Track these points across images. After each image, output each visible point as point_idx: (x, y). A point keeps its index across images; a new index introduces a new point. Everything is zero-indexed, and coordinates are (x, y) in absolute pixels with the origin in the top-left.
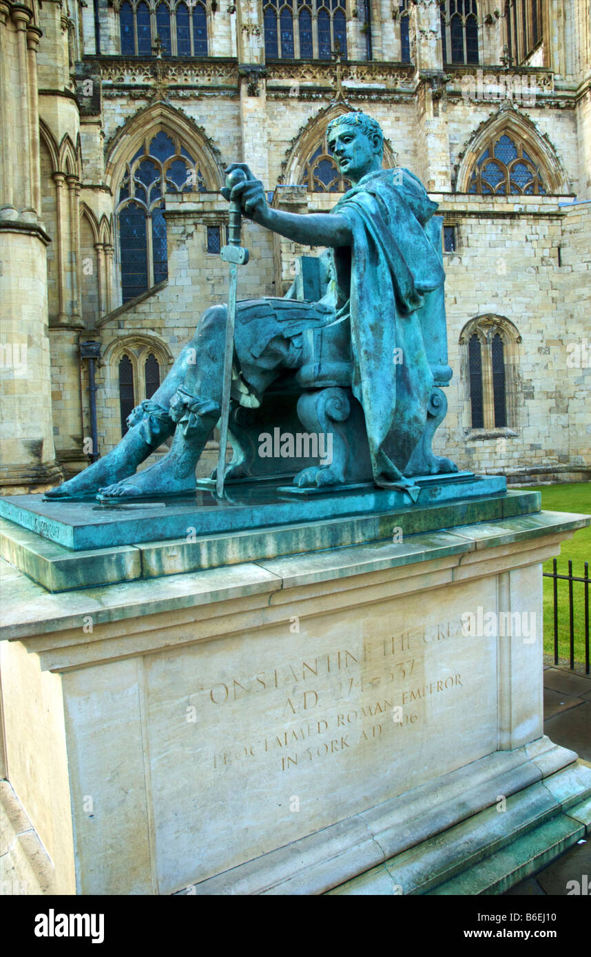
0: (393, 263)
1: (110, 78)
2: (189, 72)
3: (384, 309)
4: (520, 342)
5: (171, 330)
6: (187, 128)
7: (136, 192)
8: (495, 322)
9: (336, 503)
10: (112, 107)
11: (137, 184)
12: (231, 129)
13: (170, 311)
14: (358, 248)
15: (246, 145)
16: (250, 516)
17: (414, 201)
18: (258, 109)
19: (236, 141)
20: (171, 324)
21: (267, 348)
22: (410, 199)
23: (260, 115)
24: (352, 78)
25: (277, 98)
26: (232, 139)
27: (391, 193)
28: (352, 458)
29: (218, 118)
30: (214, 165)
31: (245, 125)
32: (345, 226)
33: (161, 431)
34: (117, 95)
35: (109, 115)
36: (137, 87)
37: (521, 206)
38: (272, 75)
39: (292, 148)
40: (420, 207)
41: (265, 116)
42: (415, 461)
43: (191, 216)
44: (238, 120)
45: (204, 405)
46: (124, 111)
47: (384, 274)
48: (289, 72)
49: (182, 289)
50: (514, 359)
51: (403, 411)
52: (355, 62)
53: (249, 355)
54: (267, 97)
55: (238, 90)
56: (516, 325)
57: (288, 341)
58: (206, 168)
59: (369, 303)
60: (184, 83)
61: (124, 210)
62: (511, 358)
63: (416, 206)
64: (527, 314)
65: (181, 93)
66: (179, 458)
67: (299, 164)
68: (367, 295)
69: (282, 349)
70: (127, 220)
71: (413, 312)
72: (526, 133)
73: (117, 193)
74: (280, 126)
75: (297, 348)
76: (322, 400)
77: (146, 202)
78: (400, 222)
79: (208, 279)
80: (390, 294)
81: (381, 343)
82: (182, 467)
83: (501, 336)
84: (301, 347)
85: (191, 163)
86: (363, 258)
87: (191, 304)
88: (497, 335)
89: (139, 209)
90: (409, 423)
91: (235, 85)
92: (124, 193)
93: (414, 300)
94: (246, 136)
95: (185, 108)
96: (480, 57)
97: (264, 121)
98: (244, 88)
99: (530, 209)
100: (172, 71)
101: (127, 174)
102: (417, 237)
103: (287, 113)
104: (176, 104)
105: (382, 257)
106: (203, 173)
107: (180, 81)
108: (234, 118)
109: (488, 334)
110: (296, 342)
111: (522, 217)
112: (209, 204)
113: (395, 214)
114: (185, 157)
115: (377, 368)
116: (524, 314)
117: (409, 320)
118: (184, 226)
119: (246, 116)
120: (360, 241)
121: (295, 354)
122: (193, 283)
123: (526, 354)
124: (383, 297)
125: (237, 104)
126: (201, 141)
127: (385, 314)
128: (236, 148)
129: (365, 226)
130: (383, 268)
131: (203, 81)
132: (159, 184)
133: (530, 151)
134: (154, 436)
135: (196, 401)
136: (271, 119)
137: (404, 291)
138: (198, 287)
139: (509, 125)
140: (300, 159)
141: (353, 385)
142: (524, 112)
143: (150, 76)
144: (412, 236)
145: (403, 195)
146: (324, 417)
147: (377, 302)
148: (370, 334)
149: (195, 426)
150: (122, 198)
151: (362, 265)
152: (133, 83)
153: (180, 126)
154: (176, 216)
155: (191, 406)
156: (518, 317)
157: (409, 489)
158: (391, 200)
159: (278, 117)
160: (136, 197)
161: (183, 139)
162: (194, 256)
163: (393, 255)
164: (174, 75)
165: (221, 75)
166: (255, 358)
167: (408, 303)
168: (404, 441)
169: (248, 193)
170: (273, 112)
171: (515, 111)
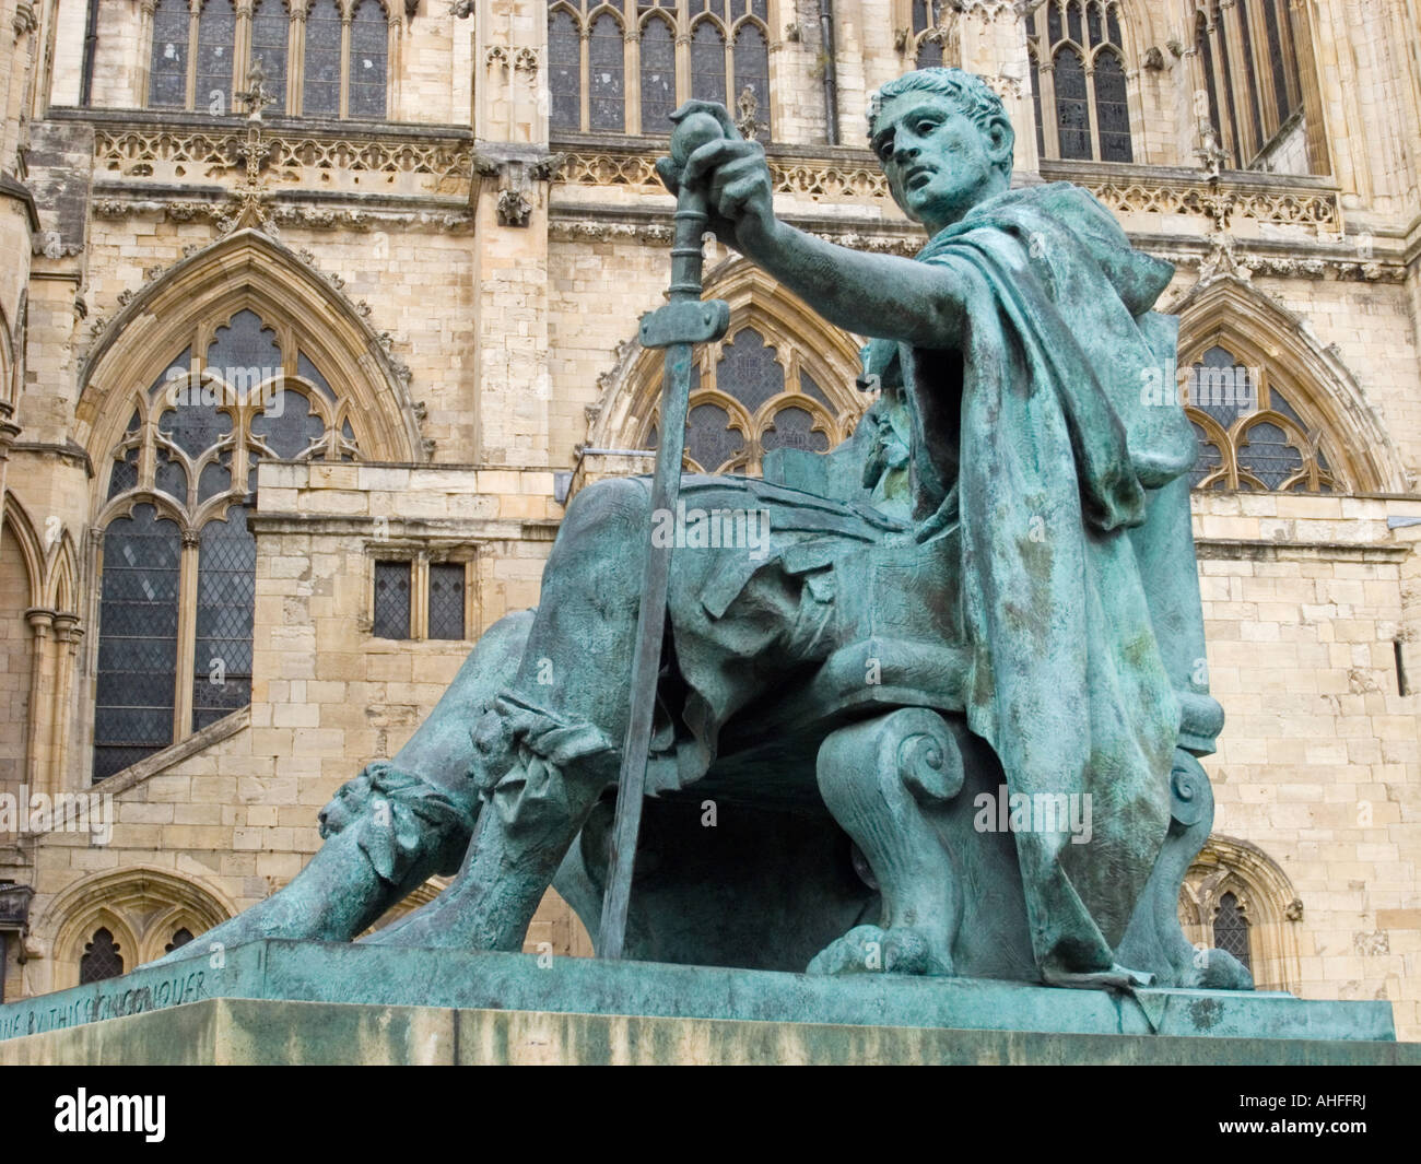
0: (1072, 392)
1: (114, 166)
2: (337, 157)
3: (1050, 505)
4: (1300, 918)
5: (248, 859)
6: (319, 303)
7: (160, 472)
8: (1220, 859)
9: (948, 996)
10: (112, 241)
11: (163, 452)
12: (447, 313)
13: (251, 801)
14: (984, 349)
15: (487, 355)
16: (725, 991)
17: (1113, 255)
18: (525, 261)
19: (458, 344)
20: (251, 842)
21: (743, 597)
22: (1102, 251)
23: (530, 276)
24: (787, 189)
25: (576, 234)
26: (446, 339)
27: (1057, 233)
28: (970, 911)
29: (409, 279)
30: (390, 407)
31: (485, 301)
32: (950, 290)
33: (421, 844)
34: (130, 210)
35: (101, 261)
36: (185, 192)
37: (1278, 525)
38: (564, 173)
39: (617, 369)
40: (1127, 270)
41: (543, 280)
42: (1137, 944)
43: (331, 529)
44: (467, 289)
45: (572, 734)
46: (145, 252)
47: (1048, 416)
48: (613, 168)
49: (292, 737)
50: (1283, 968)
51: (1110, 782)
52: (796, 147)
53: (697, 609)
54: (551, 231)
55: (470, 211)
56: (1282, 864)
57: (794, 584)
58: (367, 415)
59: (1014, 487)
60: (318, 186)
61: (121, 520)
62: (1275, 964)
63: (1116, 269)
64: (1314, 834)
65: (311, 211)
66: (487, 896)
67: (632, 411)
68: (1009, 465)
69: (780, 603)
70: (127, 551)
71: (1118, 530)
72: (1278, 342)
73: (105, 473)
74: (584, 309)
75: (821, 602)
76: (891, 739)
77: (185, 501)
78: (1082, 303)
79: (370, 713)
80: (1067, 467)
81: (1047, 592)
82: (491, 921)
83: (1241, 901)
84: (831, 602)
85: (325, 399)
86: (995, 374)
87: (314, 783)
88: (1230, 896)
89: (163, 519)
90: (1127, 816)
91: (461, 197)
92: (125, 471)
93: (1125, 496)
94: (489, 330)
95: (316, 251)
96: (1135, 151)
97: (540, 292)
98: (488, 206)
99: (1307, 533)
100: (287, 152)
101: (136, 422)
102: (1124, 343)
103: (606, 274)
104: (296, 243)
105: (1042, 374)
106: (357, 426)
107: (310, 179)
108: (454, 283)
109: (1200, 893)
110: (817, 585)
111: (1283, 554)
112: (384, 497)
113: (1067, 281)
114: (308, 382)
115: (1038, 651)
116: (1305, 834)
117: (1112, 552)
118: (309, 556)
119: (489, 277)
120: (986, 332)
121: (816, 617)
122: (325, 722)
123: (1318, 953)
124: (1047, 477)
125: (465, 244)
126: (357, 341)
127: (1054, 519)
128: (457, 362)
129: (998, 300)
130: (1046, 401)
131: (373, 182)
132: (226, 453)
133: (1289, 392)
134: (400, 857)
135: (549, 723)
136: (558, 287)
137: (1099, 467)
138: (338, 735)
139: (1228, 319)
140: (637, 398)
141: (971, 706)
142: (1268, 287)
143: (227, 164)
144: (1111, 339)
145: (1083, 238)
146: (896, 783)
147: (1034, 489)
148: (1019, 562)
149: (542, 794)
150: (115, 488)
151: (992, 390)
152: (177, 182)
153: (300, 299)
154: (287, 528)
155: (536, 736)
156: (1288, 844)
157: (1138, 991)
158: (1056, 246)
159: (580, 285)
160: (160, 486)
161: (308, 334)
162: (331, 644)
163: (1070, 371)
164: (292, 163)
165: (423, 170)
166: (712, 619)
167: (1108, 498)
168: (1113, 868)
169: (730, 167)
170: (566, 271)
171: (1240, 285)
